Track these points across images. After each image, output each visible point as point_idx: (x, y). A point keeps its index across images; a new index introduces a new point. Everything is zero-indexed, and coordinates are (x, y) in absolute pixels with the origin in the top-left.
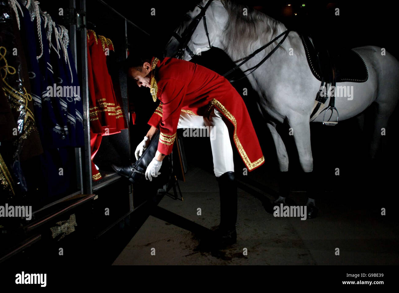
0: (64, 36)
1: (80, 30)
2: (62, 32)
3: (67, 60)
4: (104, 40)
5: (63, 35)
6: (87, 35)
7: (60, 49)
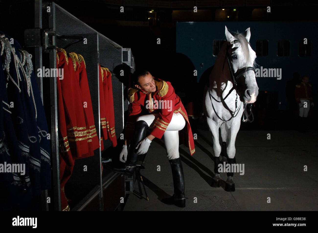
0: (26, 64)
1: (48, 51)
2: (25, 58)
3: (30, 90)
4: (75, 57)
5: (26, 61)
6: (56, 56)
7: (21, 80)
